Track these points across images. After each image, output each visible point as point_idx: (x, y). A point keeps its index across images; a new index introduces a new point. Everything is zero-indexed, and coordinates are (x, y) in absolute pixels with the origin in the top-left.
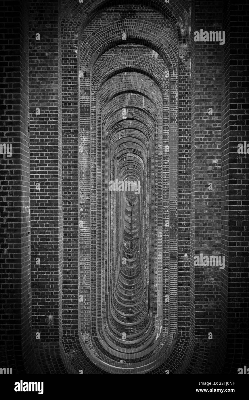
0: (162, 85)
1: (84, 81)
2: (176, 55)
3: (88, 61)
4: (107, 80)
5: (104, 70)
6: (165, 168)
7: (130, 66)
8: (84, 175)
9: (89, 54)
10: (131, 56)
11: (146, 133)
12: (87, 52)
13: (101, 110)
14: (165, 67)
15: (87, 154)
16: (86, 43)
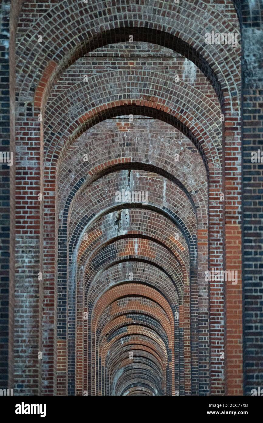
0: (204, 146)
1: (26, 127)
2: (237, 68)
3: (35, 80)
4: (81, 132)
5: (72, 110)
6: (214, 339)
7: (132, 100)
8: (26, 346)
9: (38, 64)
10: (134, 78)
11: (170, 272)
12: (32, 59)
13: (66, 206)
14: (214, 103)
15: (32, 297)
16: (30, 37)
